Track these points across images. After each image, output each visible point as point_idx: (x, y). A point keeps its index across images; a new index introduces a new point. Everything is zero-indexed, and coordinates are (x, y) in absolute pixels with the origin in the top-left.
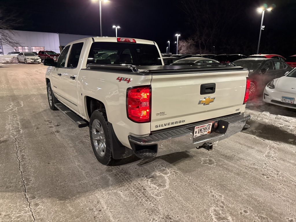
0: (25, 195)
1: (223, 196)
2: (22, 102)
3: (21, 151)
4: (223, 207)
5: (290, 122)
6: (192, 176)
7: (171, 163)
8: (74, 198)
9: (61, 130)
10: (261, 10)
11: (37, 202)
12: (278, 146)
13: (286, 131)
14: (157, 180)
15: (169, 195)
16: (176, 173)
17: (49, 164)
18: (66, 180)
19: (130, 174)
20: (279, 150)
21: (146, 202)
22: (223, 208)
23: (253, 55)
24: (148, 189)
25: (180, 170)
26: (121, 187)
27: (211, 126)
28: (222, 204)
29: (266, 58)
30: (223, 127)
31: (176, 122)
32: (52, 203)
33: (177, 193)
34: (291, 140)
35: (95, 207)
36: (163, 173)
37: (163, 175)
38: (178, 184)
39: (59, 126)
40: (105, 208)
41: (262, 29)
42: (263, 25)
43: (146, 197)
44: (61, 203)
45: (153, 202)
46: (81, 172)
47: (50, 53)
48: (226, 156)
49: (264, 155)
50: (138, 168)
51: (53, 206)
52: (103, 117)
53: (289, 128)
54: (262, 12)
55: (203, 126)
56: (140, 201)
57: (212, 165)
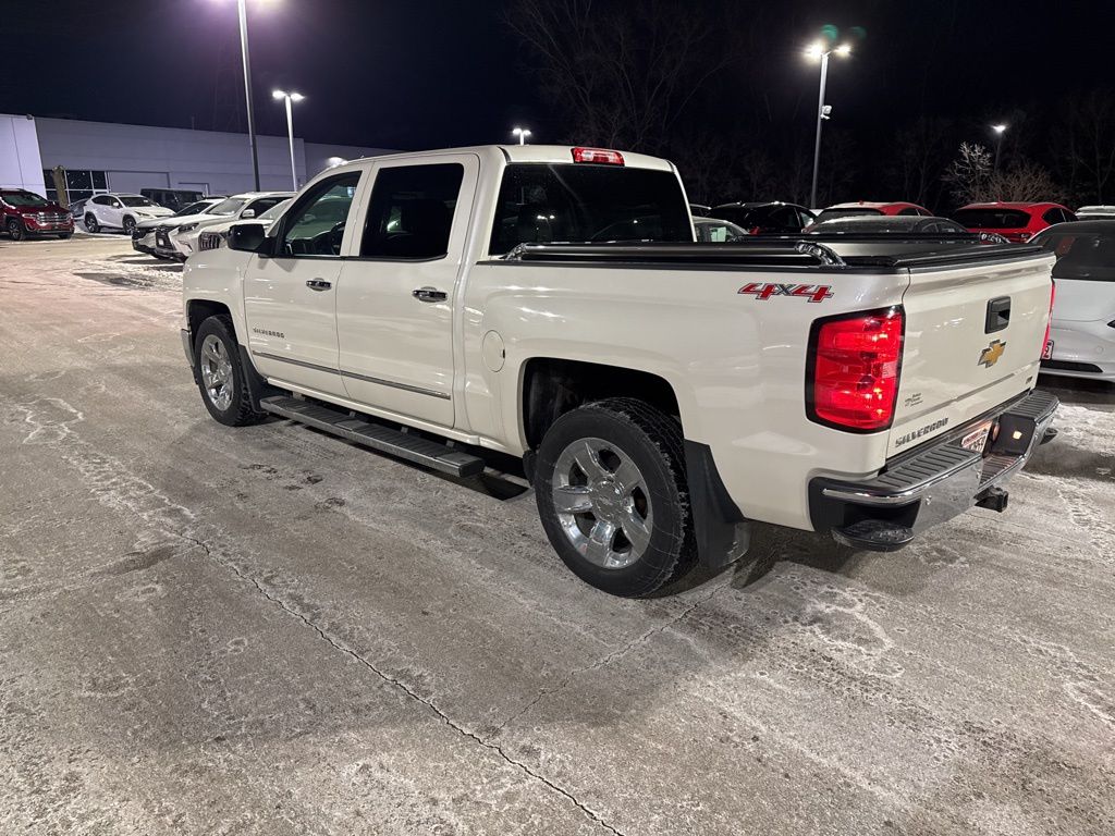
0: (453, 726)
1: (1067, 649)
2: (61, 401)
3: (266, 581)
4: (1092, 678)
5: (1062, 416)
6: (930, 603)
7: (834, 571)
8: (633, 711)
9: (345, 496)
10: (816, 53)
11: (521, 743)
12: (1082, 490)
13: (1067, 445)
14: (839, 627)
15: (916, 666)
16: (877, 599)
17: (425, 613)
18: (547, 658)
19: (735, 618)
20: (1099, 500)
21: (870, 695)
22: (1095, 680)
23: (835, 207)
24: (836, 656)
25: (881, 589)
26: (745, 661)
27: (986, 435)
28: (1085, 672)
29: (882, 214)
30: (1017, 435)
31: (932, 428)
32: (577, 738)
33: (935, 656)
34: (1104, 471)
35: (731, 731)
36: (839, 605)
37: (846, 611)
38: (910, 629)
39: (317, 481)
40: (763, 728)
41: (823, 116)
42: (825, 104)
43: (855, 680)
44: (609, 736)
45: (888, 691)
46: (567, 627)
47: (19, 197)
48: (972, 533)
49: (1072, 520)
50: (742, 595)
51: (588, 745)
52: (637, 426)
53: (1069, 434)
54: (819, 57)
55: (973, 437)
56: (846, 693)
57: (957, 565)
